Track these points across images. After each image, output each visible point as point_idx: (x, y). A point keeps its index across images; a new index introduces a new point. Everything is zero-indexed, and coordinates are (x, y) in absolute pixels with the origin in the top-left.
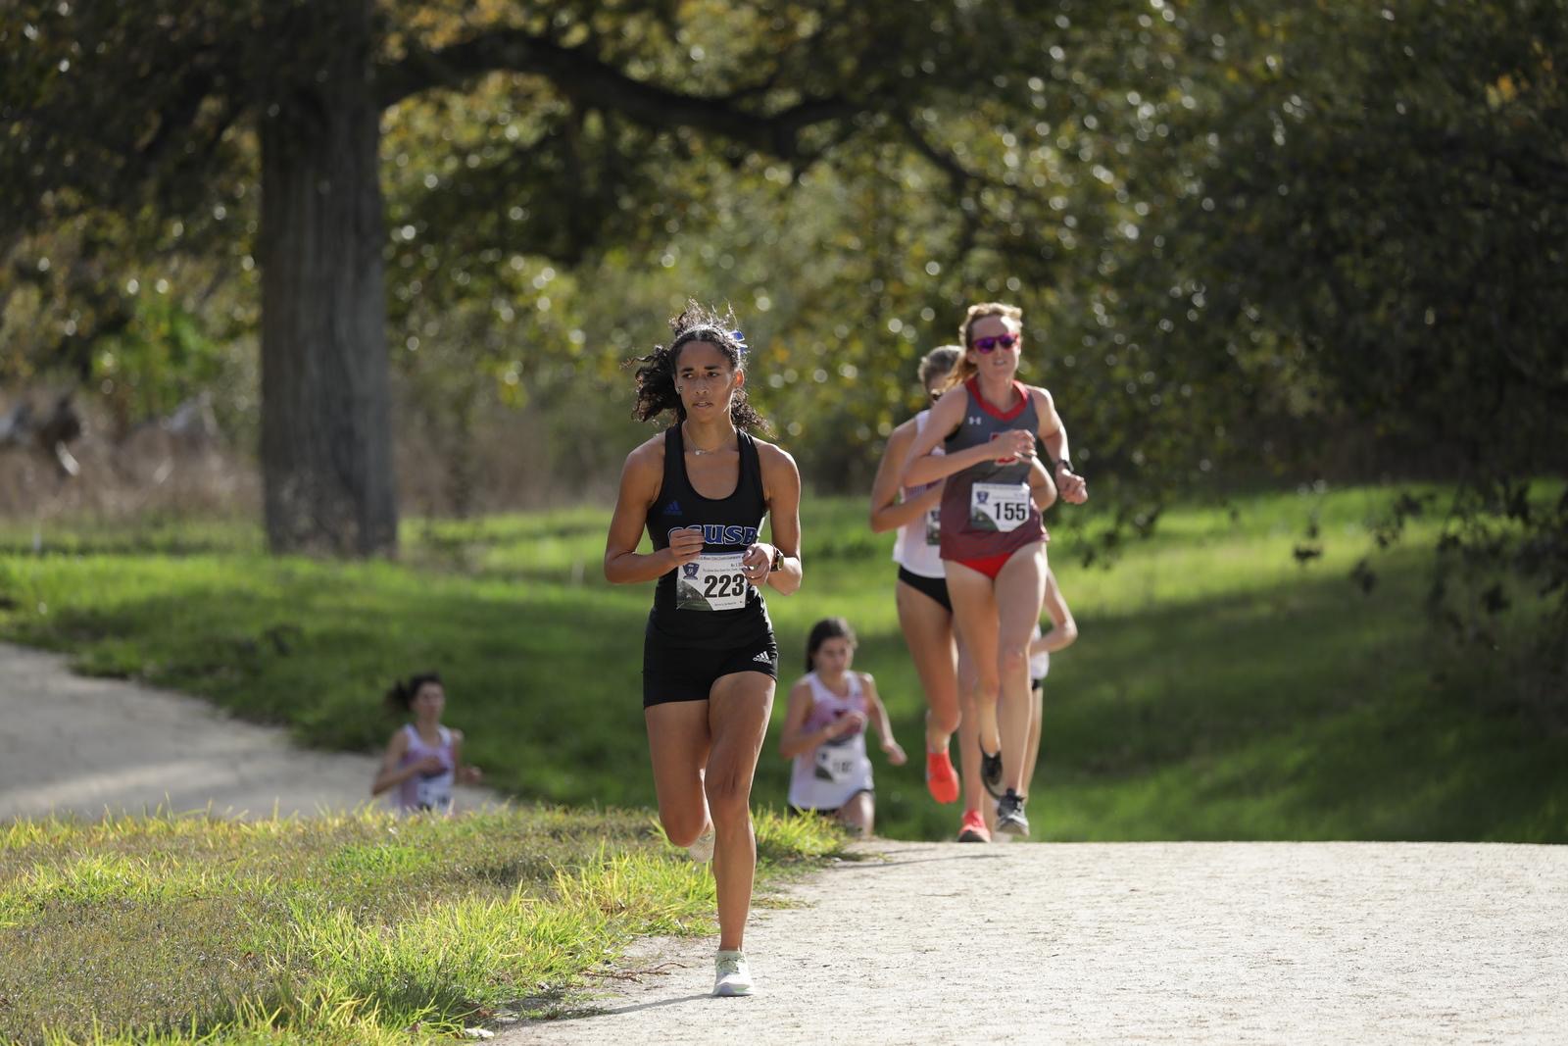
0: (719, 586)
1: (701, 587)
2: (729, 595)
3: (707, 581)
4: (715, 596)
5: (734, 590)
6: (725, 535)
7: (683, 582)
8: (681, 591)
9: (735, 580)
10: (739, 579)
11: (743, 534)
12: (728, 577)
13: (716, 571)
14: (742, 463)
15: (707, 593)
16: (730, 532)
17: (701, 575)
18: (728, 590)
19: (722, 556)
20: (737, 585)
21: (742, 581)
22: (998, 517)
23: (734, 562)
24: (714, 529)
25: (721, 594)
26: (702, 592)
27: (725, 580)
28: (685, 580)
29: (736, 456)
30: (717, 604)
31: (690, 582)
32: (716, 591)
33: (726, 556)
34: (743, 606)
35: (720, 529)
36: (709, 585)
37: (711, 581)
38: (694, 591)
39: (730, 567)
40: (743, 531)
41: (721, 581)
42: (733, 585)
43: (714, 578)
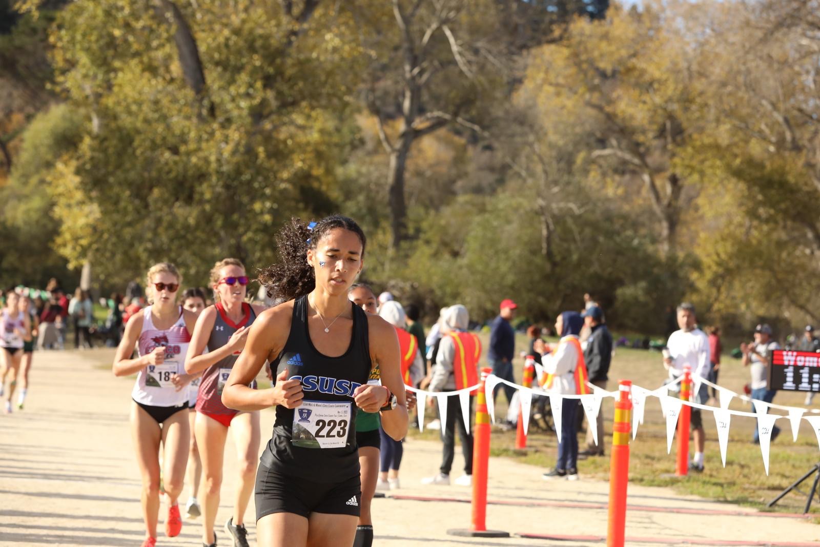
0: (327, 428)
1: (312, 429)
2: (334, 436)
3: (318, 424)
4: (323, 436)
5: (339, 432)
6: (335, 387)
7: (298, 424)
8: (296, 431)
9: (340, 424)
10: (343, 424)
11: (350, 388)
12: (335, 422)
13: (326, 416)
14: (354, 329)
15: (317, 434)
16: (340, 385)
17: (313, 419)
18: (334, 432)
19: (331, 404)
20: (341, 428)
21: (345, 425)
23: (341, 409)
24: (327, 380)
25: (328, 435)
26: (314, 433)
27: (332, 424)
28: (300, 423)
29: (350, 323)
30: (325, 443)
31: (304, 425)
32: (324, 432)
33: (334, 404)
34: (344, 445)
35: (332, 381)
36: (318, 427)
37: (321, 424)
38: (307, 432)
39: (336, 414)
40: (351, 385)
41: (329, 424)
42: (338, 428)
43: (324, 422)
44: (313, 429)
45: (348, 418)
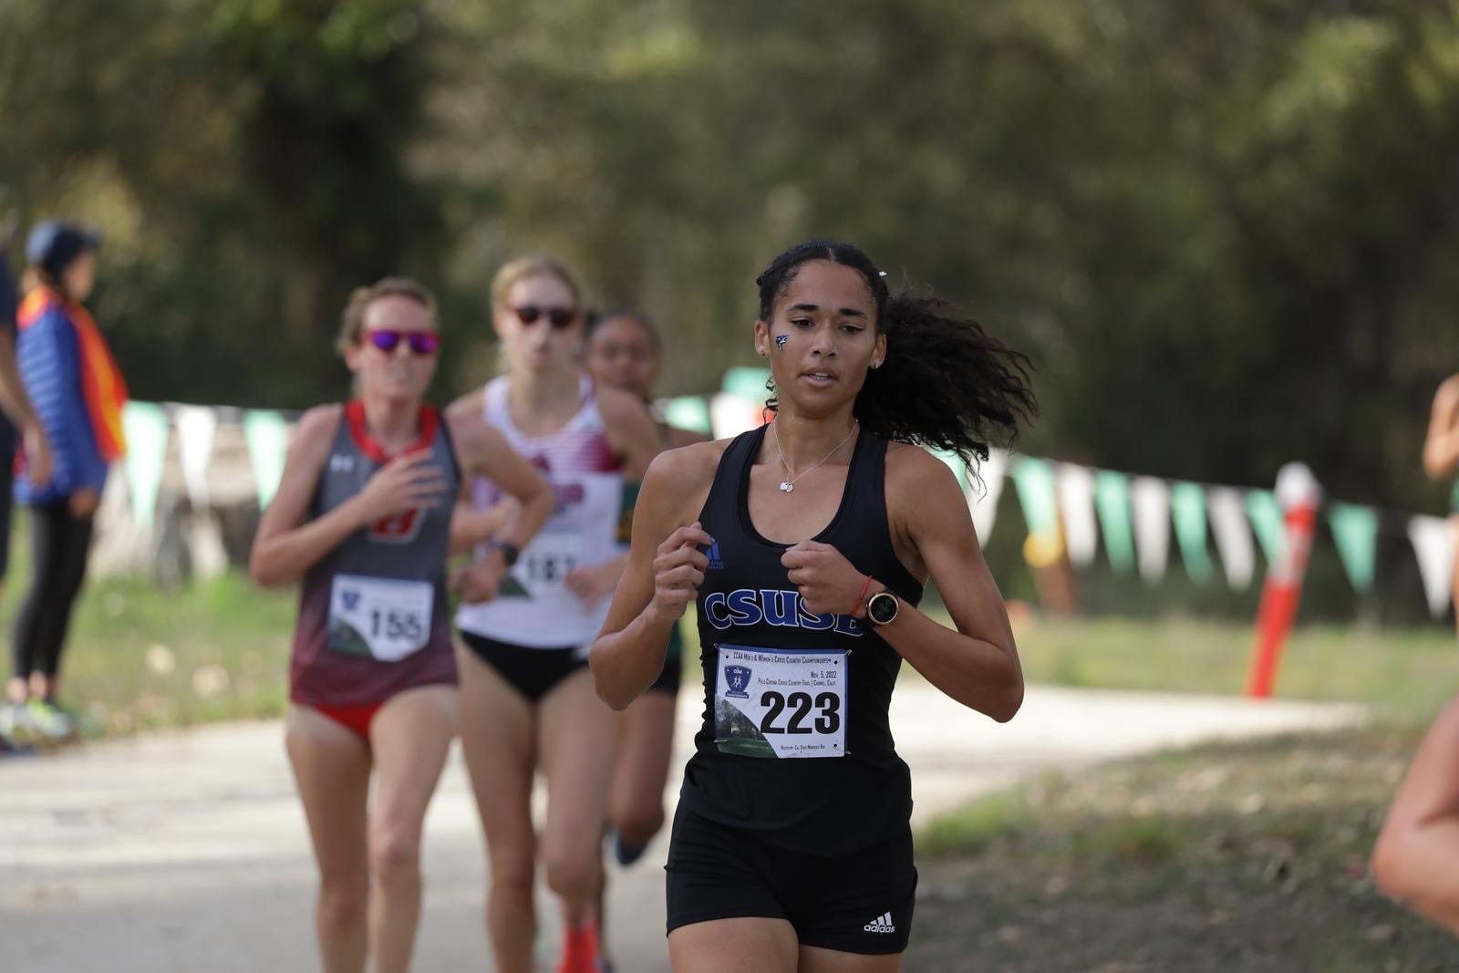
0: (787, 714)
1: (755, 712)
2: (808, 731)
3: (765, 701)
4: (781, 731)
5: (819, 723)
6: (801, 612)
7: (725, 703)
8: (721, 719)
9: (820, 703)
10: (828, 702)
12: (806, 698)
13: (783, 683)
15: (767, 725)
16: (811, 605)
17: (755, 689)
18: (808, 721)
19: (792, 656)
20: (824, 713)
21: (835, 705)
22: (376, 630)
23: (818, 668)
24: (779, 597)
25: (793, 727)
26: (758, 722)
27: (800, 702)
28: (728, 699)
30: (783, 746)
31: (738, 703)
32: (782, 720)
33: (800, 656)
34: (840, 752)
35: (790, 598)
36: (767, 709)
37: (773, 701)
38: (743, 720)
39: (809, 679)
41: (792, 703)
42: (815, 712)
43: (779, 697)
44: (756, 715)
45: (840, 689)
